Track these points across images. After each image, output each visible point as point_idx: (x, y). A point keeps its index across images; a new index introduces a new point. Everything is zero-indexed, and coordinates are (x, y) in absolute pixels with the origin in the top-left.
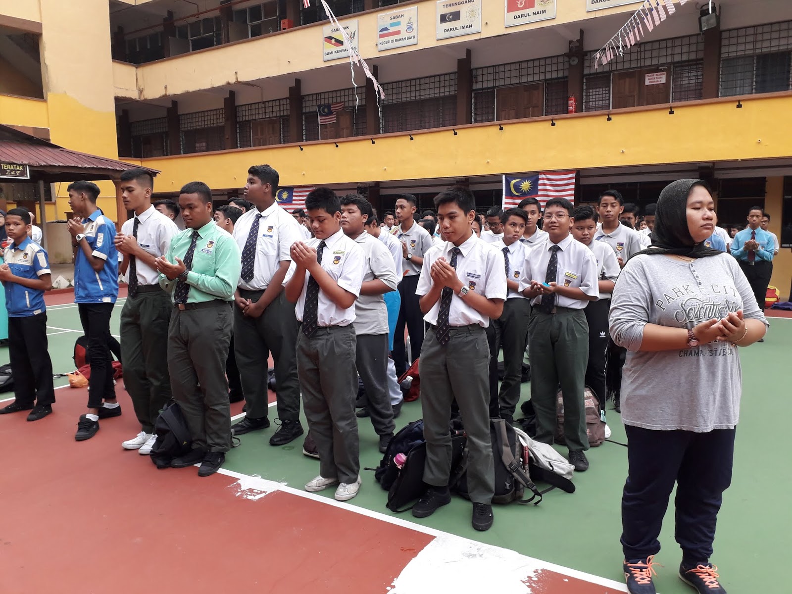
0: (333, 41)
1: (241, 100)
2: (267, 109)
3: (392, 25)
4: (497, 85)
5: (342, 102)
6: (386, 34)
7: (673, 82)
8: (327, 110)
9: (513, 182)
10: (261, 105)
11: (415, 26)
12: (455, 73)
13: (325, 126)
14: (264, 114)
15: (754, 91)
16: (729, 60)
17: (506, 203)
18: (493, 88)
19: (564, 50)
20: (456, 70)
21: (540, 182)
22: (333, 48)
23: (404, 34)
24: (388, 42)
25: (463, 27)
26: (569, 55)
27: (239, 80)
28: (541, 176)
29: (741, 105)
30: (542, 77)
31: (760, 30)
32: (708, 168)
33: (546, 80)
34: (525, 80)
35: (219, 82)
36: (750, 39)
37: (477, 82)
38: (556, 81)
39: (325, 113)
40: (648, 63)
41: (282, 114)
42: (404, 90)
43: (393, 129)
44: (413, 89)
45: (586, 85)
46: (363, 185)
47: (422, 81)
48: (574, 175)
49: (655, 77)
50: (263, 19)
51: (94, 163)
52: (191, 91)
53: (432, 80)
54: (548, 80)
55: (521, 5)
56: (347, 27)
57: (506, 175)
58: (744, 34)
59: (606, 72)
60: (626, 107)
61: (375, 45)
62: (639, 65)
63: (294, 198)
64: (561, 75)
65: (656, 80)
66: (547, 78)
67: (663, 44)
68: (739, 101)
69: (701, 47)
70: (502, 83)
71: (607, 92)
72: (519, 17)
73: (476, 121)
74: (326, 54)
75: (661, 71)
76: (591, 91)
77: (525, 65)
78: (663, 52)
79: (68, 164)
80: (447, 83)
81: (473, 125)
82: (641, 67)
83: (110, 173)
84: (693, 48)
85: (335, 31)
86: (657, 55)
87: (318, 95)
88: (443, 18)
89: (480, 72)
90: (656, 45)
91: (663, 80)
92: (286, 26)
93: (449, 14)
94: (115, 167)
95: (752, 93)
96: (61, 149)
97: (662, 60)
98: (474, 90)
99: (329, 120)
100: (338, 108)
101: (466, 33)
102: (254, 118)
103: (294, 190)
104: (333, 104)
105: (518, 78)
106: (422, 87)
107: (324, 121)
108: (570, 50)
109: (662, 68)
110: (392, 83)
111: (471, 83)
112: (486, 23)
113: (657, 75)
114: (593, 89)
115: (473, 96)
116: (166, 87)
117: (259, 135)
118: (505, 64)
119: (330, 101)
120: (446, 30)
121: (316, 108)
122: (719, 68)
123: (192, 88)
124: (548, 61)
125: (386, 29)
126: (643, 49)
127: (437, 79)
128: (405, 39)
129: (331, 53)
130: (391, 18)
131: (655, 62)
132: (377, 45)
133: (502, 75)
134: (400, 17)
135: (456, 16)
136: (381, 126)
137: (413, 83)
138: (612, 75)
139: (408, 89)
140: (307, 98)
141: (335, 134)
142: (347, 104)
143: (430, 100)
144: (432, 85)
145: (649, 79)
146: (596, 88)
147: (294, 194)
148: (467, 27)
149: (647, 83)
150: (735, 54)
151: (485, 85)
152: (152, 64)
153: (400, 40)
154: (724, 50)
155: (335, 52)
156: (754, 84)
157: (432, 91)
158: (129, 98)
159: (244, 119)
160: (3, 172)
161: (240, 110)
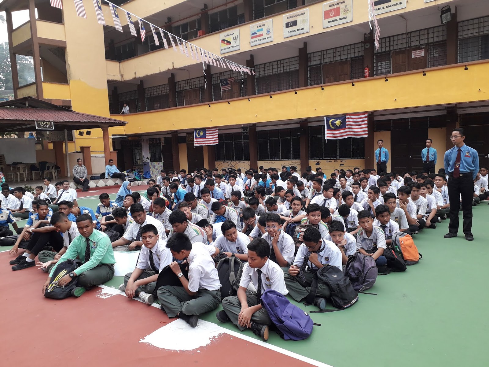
0: (226, 42)
1: (178, 79)
2: (192, 83)
3: (258, 31)
4: (323, 62)
5: (234, 77)
6: (256, 36)
7: (429, 55)
8: (225, 82)
9: (331, 121)
10: (189, 81)
11: (271, 31)
12: (297, 56)
13: (224, 92)
14: (190, 86)
15: (480, 58)
16: (463, 40)
17: (327, 134)
18: (320, 64)
19: (361, 39)
20: (298, 55)
21: (347, 120)
22: (225, 46)
23: (265, 36)
24: (257, 41)
25: (299, 30)
26: (364, 42)
27: (175, 67)
28: (347, 117)
29: (467, 68)
30: (349, 56)
31: (482, 20)
32: (451, 107)
33: (351, 58)
34: (339, 58)
35: (164, 69)
36: (476, 26)
37: (311, 61)
38: (357, 58)
39: (224, 84)
40: (413, 44)
41: (200, 86)
42: (268, 68)
43: (263, 92)
44: (274, 67)
45: (376, 60)
46: (246, 126)
47: (279, 62)
48: (367, 115)
49: (418, 52)
50: (189, 31)
51: (90, 119)
52: (149, 75)
53: (285, 61)
54: (353, 58)
55: (332, 14)
56: (233, 34)
57: (327, 117)
58: (472, 23)
59: (388, 51)
60: (401, 72)
61: (249, 43)
62: (407, 46)
63: (207, 135)
64: (360, 54)
65: (418, 54)
66: (352, 57)
67: (422, 32)
68: (466, 66)
69: (445, 33)
70: (325, 61)
71: (389, 63)
72: (331, 22)
73: (311, 85)
74: (222, 50)
75: (421, 49)
76: (379, 63)
77: (338, 50)
78: (422, 37)
79: (75, 120)
80: (293, 63)
81: (309, 87)
82: (409, 47)
83: (99, 124)
84: (441, 34)
85: (226, 36)
86: (419, 39)
87: (220, 74)
88: (288, 25)
89: (312, 55)
90: (417, 33)
91: (423, 54)
92: (201, 34)
93: (290, 22)
94: (101, 121)
95: (478, 60)
96: (73, 112)
97: (422, 42)
98: (310, 66)
99: (227, 88)
100: (231, 81)
101: (301, 33)
102: (185, 89)
103: (206, 130)
104: (229, 78)
105: (335, 58)
106: (279, 66)
107: (224, 89)
108: (365, 38)
109: (422, 47)
110: (262, 64)
111: (307, 62)
112: (312, 27)
113: (419, 51)
114: (380, 62)
115: (309, 70)
116: (135, 73)
117: (189, 98)
118: (327, 50)
119: (227, 77)
120: (289, 32)
121: (219, 82)
122: (457, 45)
123: (149, 73)
124: (352, 47)
125: (255, 33)
126: (409, 36)
127: (288, 61)
128: (266, 38)
129: (224, 49)
130: (258, 27)
131: (417, 43)
132: (250, 43)
133: (325, 56)
134: (262, 26)
135: (295, 23)
136: (256, 90)
137: (274, 64)
138: (391, 53)
139: (271, 68)
140: (214, 76)
141: (230, 96)
142: (236, 78)
143: (284, 73)
144: (285, 65)
145: (414, 54)
146: (381, 62)
147: (207, 132)
148: (301, 29)
149: (413, 57)
150: (466, 36)
151: (315, 63)
152: (128, 60)
153: (263, 39)
154: (459, 34)
155: (227, 48)
156: (480, 54)
157: (285, 68)
158: (115, 80)
159: (180, 90)
160: (39, 126)
161: (178, 84)
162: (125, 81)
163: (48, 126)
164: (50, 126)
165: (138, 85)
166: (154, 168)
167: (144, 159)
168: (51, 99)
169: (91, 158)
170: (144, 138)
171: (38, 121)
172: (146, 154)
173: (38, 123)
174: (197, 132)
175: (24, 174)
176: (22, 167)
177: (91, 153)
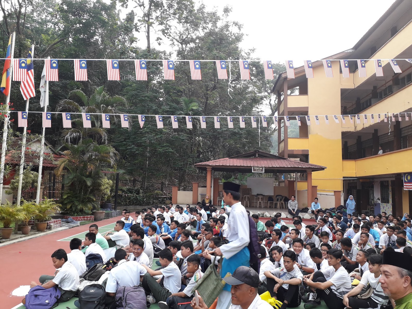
52: (372, 125)
158: (349, 131)
159: (404, 135)
160: (254, 170)
161: (402, 130)
162: (357, 131)
163: (260, 170)
164: (262, 170)
165: (373, 134)
166: (384, 209)
167: (375, 200)
168: (293, 150)
169: (318, 195)
170: (376, 180)
171: (254, 167)
172: (377, 195)
173: (254, 168)
174: (406, 175)
175: (262, 203)
176: (261, 197)
177: (318, 191)
